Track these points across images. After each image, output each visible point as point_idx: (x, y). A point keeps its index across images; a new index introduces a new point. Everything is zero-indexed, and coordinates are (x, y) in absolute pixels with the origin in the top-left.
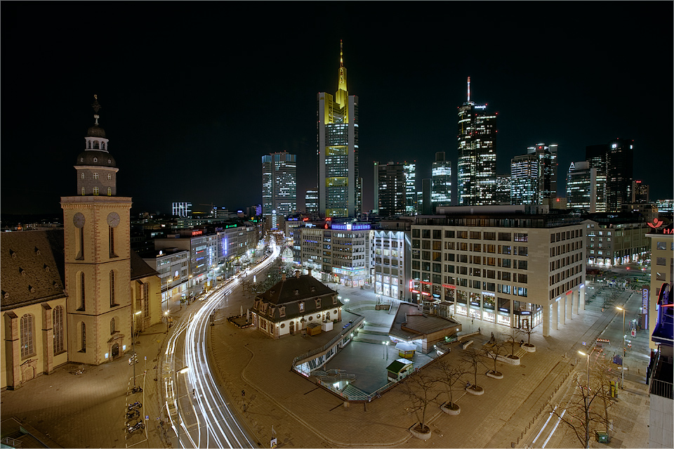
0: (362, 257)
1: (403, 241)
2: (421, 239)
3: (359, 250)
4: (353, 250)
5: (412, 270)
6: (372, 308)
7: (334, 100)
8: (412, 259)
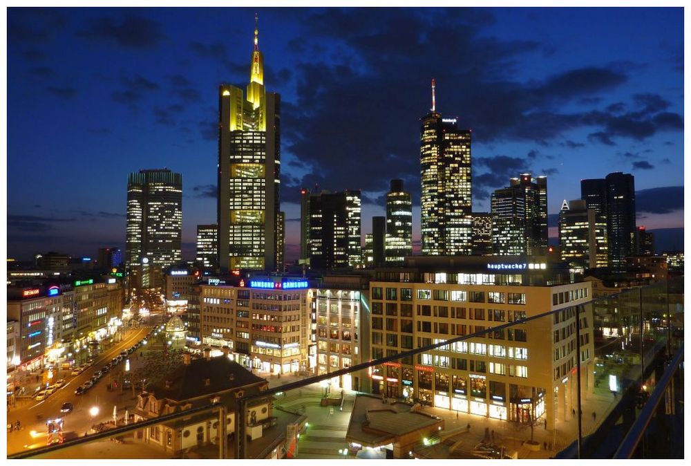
0: (296, 328)
1: (358, 304)
2: (384, 301)
3: (293, 318)
4: (284, 319)
5: (371, 345)
6: (314, 404)
7: (245, 97)
8: (371, 330)
